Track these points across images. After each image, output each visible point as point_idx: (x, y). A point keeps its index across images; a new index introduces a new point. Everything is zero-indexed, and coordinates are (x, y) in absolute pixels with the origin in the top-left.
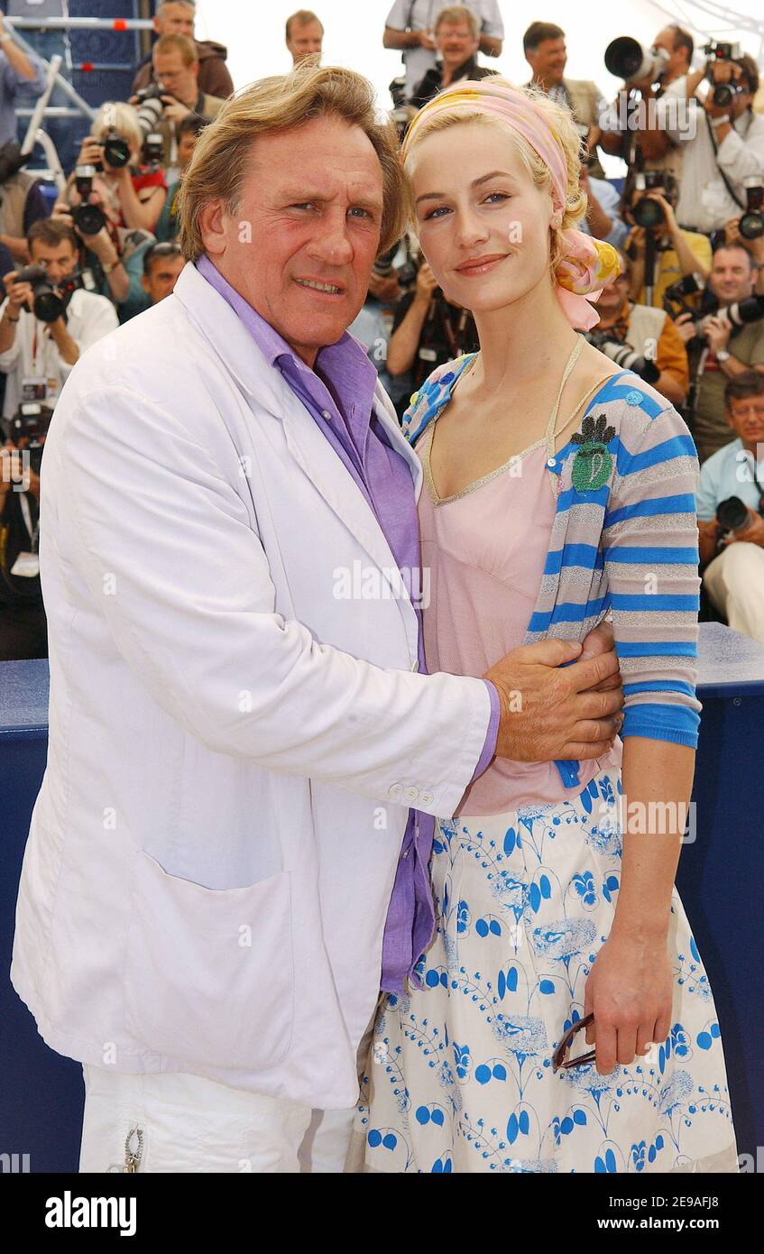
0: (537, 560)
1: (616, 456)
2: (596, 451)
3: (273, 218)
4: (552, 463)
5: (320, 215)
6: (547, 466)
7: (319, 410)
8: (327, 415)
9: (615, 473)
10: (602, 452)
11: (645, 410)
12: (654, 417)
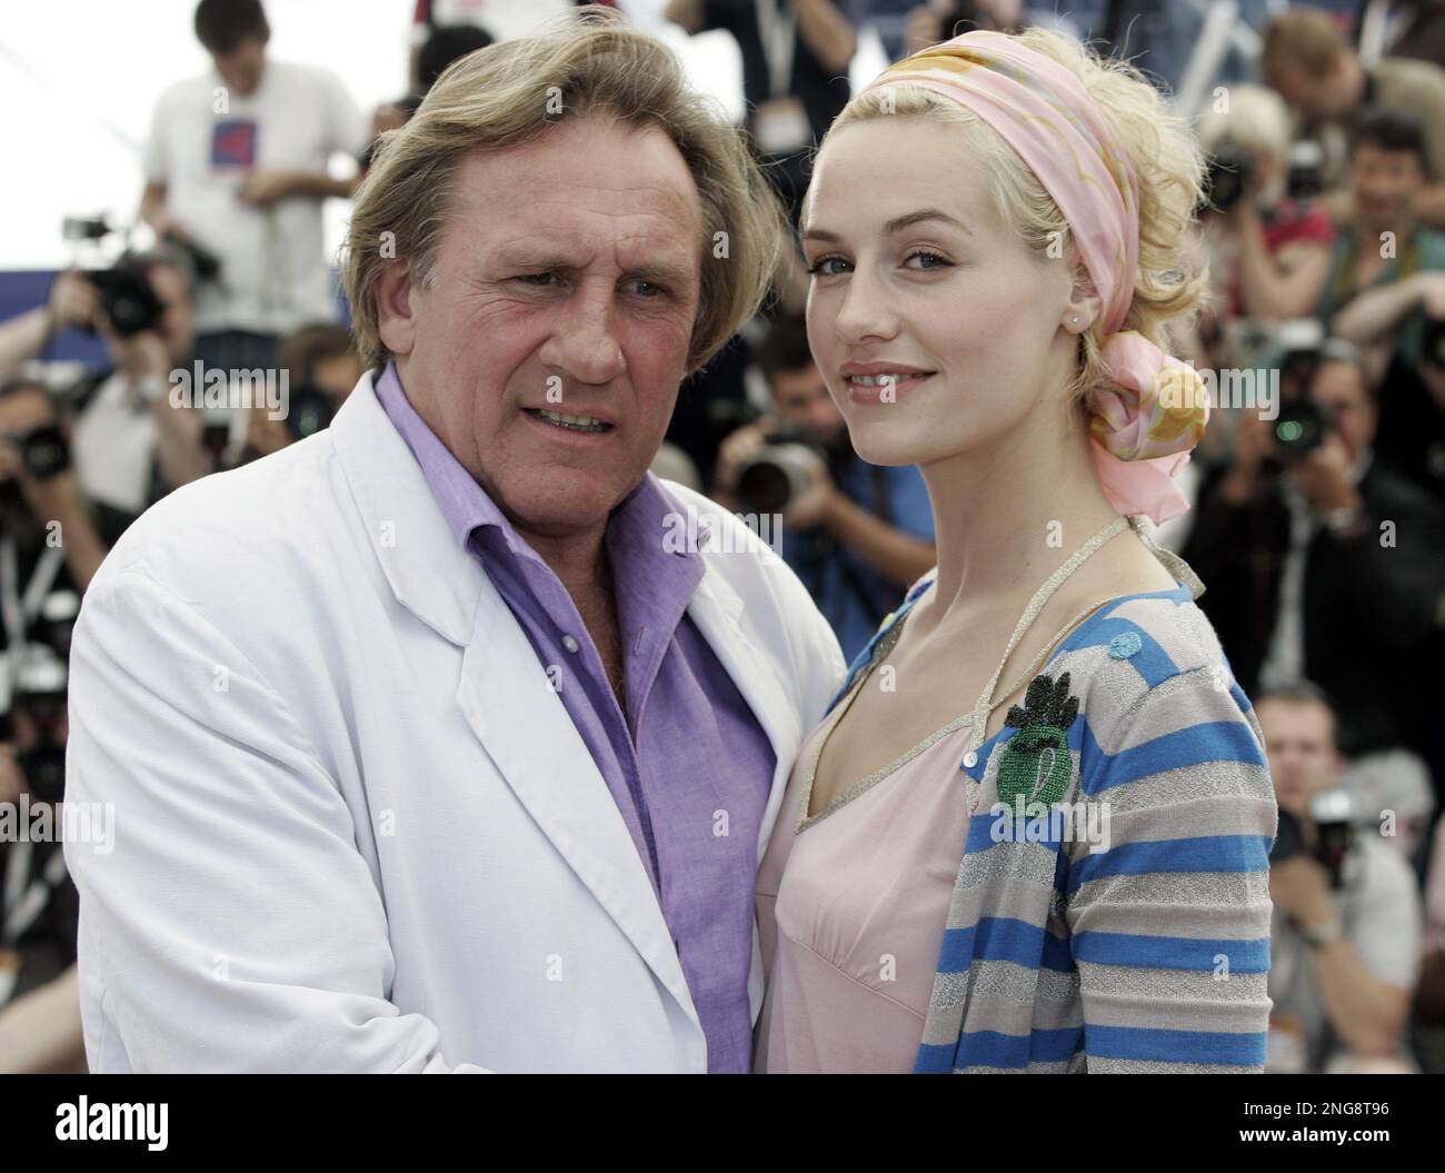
0: (923, 942)
1: (1079, 755)
2: (1043, 743)
3: (483, 298)
4: (970, 761)
5: (569, 292)
6: (962, 767)
7: (557, 634)
8: (570, 644)
9: (1077, 786)
10: (1056, 745)
11: (1138, 670)
12: (1154, 684)
